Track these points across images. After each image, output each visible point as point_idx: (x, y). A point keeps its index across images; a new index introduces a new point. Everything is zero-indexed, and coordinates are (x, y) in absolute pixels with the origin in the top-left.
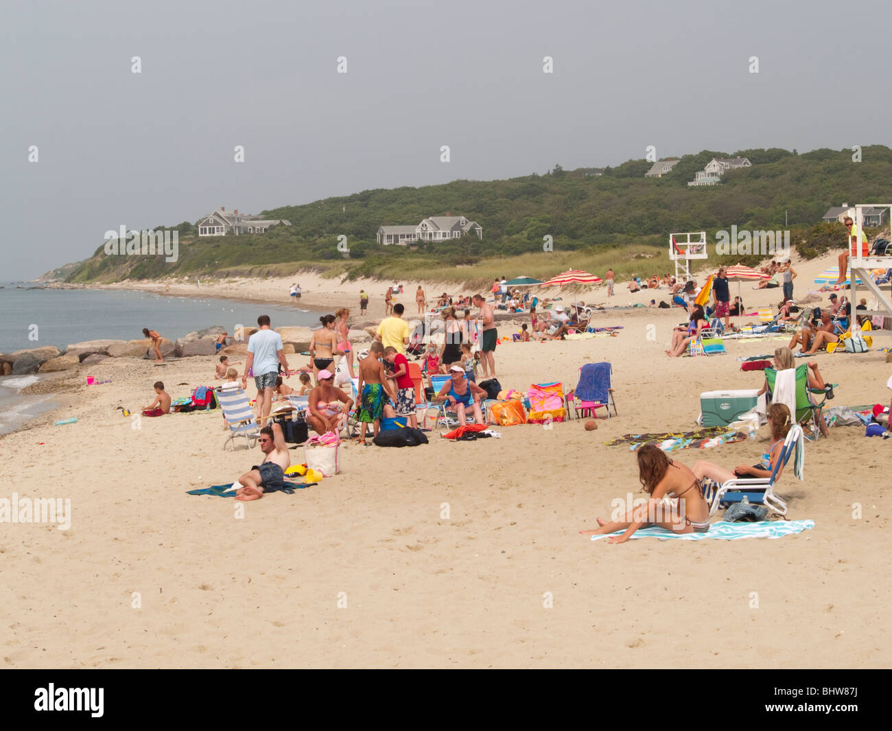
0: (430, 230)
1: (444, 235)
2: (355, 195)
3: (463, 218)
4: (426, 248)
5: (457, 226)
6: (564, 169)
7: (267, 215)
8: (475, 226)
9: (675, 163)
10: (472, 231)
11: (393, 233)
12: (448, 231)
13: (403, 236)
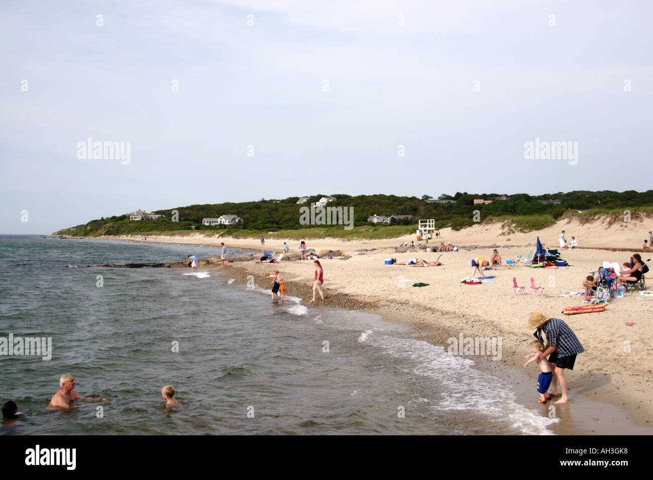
0: (223, 220)
1: (229, 222)
2: (188, 207)
3: (236, 216)
4: (222, 226)
5: (234, 219)
6: (265, 200)
7: (157, 213)
8: (240, 219)
9: (309, 198)
10: (239, 221)
11: (209, 221)
12: (230, 221)
13: (213, 222)
